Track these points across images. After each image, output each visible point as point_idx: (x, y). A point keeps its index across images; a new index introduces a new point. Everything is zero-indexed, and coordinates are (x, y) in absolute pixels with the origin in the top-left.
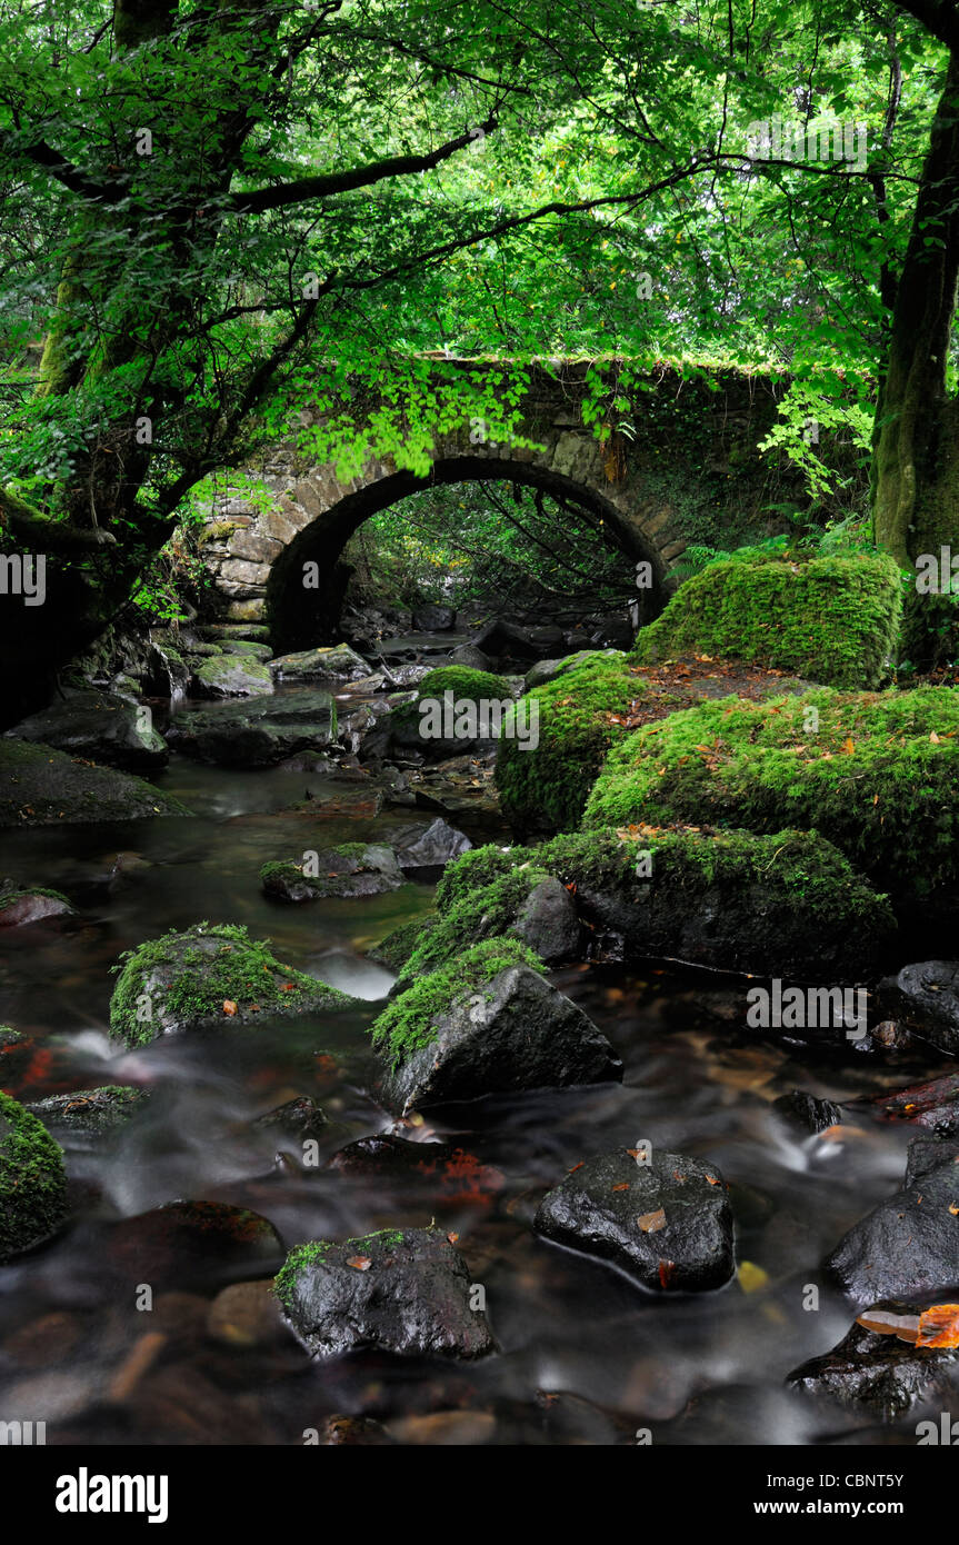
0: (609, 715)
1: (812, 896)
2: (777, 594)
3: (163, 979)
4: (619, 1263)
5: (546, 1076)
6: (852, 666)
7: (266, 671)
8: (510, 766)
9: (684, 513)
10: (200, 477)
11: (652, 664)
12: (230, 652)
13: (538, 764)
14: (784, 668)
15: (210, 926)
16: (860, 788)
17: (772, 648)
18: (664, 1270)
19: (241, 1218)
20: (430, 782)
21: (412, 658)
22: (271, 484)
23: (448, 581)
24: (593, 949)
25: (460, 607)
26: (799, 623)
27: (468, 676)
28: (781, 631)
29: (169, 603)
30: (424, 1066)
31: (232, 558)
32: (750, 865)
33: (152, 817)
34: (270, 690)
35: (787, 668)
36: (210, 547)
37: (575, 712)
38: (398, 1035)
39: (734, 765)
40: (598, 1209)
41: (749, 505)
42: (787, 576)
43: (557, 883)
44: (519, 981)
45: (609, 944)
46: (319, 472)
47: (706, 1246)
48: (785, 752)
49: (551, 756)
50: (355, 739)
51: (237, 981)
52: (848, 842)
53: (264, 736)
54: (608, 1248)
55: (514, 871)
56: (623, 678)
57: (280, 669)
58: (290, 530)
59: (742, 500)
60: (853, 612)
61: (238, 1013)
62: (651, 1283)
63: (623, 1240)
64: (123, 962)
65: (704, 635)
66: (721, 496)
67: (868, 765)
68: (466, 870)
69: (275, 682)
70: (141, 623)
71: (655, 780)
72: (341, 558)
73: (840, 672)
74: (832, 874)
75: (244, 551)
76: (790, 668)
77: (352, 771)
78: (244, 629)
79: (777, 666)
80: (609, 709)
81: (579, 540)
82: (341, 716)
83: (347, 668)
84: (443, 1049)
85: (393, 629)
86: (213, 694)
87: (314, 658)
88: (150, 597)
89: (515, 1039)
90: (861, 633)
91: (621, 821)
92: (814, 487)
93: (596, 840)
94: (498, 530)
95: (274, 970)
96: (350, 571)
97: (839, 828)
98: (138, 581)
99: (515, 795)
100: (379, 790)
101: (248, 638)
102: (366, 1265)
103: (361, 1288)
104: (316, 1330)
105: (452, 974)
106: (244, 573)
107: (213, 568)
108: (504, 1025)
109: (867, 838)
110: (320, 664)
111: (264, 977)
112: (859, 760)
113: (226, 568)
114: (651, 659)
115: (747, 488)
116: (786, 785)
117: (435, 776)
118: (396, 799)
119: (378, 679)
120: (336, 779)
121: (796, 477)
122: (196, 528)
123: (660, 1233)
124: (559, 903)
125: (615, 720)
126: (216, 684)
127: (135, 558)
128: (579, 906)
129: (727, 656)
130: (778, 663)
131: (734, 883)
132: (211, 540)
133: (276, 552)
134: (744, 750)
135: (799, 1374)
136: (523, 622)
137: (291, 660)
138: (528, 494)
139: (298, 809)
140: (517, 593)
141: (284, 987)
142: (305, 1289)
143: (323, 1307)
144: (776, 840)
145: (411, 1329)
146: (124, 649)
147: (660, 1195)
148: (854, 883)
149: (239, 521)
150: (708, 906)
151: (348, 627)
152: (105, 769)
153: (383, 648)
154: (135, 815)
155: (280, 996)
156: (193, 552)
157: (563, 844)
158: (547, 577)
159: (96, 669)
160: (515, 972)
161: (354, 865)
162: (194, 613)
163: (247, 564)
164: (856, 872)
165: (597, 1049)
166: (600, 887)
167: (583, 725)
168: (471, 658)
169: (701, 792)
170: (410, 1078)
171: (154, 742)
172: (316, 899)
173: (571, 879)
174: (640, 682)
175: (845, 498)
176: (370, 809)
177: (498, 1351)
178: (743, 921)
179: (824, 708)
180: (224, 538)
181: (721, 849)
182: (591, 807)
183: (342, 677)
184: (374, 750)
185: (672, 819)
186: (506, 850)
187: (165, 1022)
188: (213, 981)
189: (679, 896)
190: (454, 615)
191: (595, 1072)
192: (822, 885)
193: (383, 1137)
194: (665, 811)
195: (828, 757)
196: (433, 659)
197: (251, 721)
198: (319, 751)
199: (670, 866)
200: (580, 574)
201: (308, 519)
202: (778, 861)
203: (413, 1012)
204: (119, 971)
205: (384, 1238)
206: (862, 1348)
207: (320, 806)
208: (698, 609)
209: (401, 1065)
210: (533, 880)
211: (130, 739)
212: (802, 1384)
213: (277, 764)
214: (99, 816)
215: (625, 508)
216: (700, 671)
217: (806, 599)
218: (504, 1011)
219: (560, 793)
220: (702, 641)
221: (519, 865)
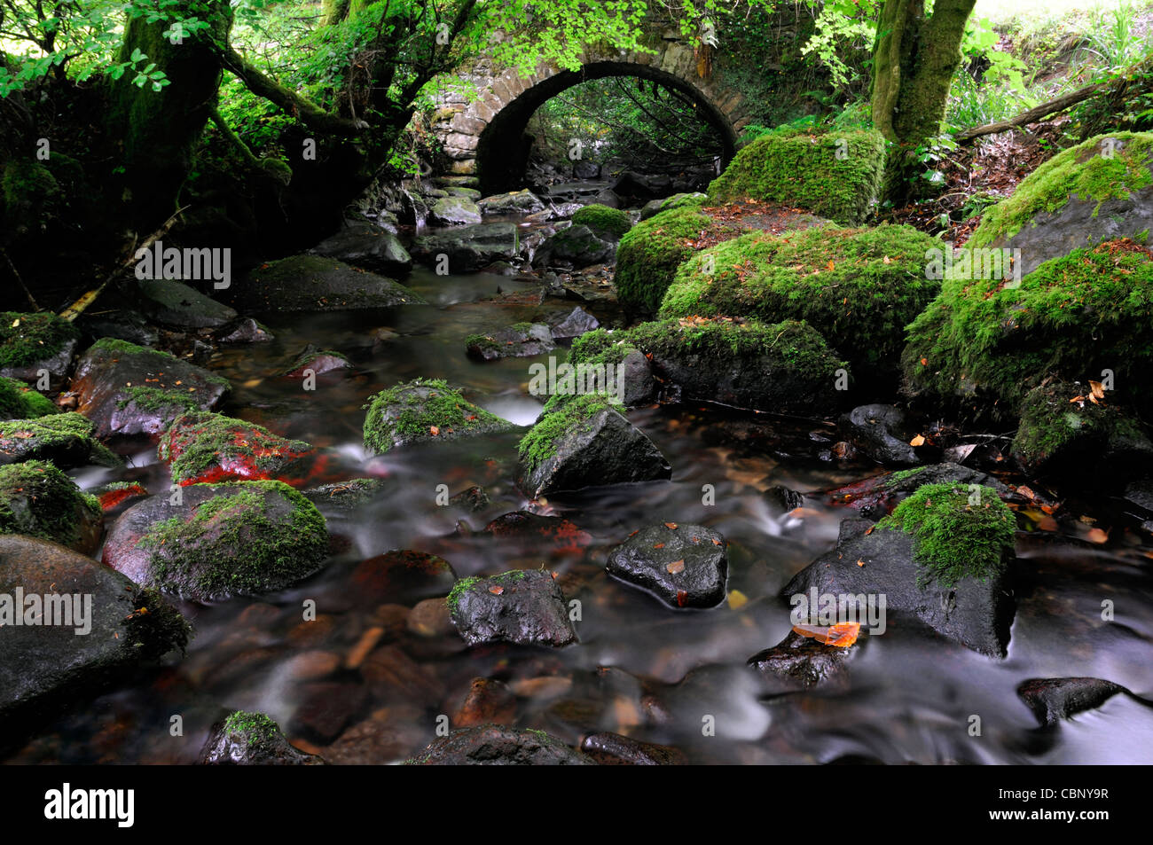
0: (686, 240)
1: (800, 363)
2: (801, 158)
3: (393, 413)
4: (655, 591)
5: (623, 476)
6: (848, 206)
7: (477, 207)
8: (623, 274)
9: (750, 98)
10: (427, 79)
11: (717, 205)
12: (453, 195)
13: (640, 272)
14: (803, 208)
15: (423, 380)
16: (835, 293)
17: (796, 194)
18: (681, 596)
19: (431, 561)
20: (576, 282)
21: (571, 197)
22: (478, 82)
23: (598, 144)
24: (662, 395)
25: (604, 163)
26: (815, 177)
27: (603, 212)
28: (802, 183)
29: (413, 163)
30: (548, 470)
31: (453, 132)
32: (761, 343)
33: (401, 305)
34: (479, 220)
35: (805, 208)
36: (439, 125)
37: (664, 239)
38: (533, 450)
39: (757, 277)
40: (643, 560)
41: (793, 92)
42: (808, 146)
43: (639, 353)
44: (607, 419)
45: (672, 392)
46: (508, 73)
47: (708, 583)
48: (790, 269)
49: (648, 268)
50: (531, 253)
51: (440, 414)
52: (826, 328)
53: (472, 252)
54: (649, 582)
55: (614, 345)
56: (697, 215)
57: (486, 206)
58: (490, 113)
59: (789, 88)
60: (851, 169)
61: (440, 434)
62: (674, 603)
63: (657, 578)
64: (370, 402)
65: (752, 186)
66: (775, 86)
67: (842, 278)
68: (585, 345)
69: (483, 215)
70: (396, 176)
71: (705, 287)
72: (526, 130)
73: (840, 210)
74: (813, 349)
75: (461, 128)
76: (807, 208)
77: (527, 275)
78: (463, 180)
79: (799, 206)
80: (686, 237)
81: (682, 116)
82: (522, 238)
83: (529, 205)
84: (559, 460)
85: (560, 178)
86: (442, 223)
87: (507, 199)
88: (400, 160)
89: (605, 453)
90: (855, 183)
91: (683, 314)
92: (836, 80)
93: (666, 326)
94: (629, 110)
95: (463, 407)
96: (532, 139)
97: (820, 319)
98: (392, 150)
99: (626, 292)
100: (543, 288)
101: (465, 186)
102: (500, 592)
103: (496, 606)
104: (470, 628)
105: (568, 413)
106: (461, 142)
107: (442, 139)
108: (598, 445)
109: (839, 325)
110: (511, 202)
111: (457, 412)
112: (837, 275)
113: (450, 139)
114: (716, 202)
115: (793, 80)
116: (788, 291)
117: (579, 278)
118: (554, 293)
119: (548, 213)
120: (517, 280)
121: (825, 73)
122: (430, 112)
123: (680, 574)
124: (642, 366)
125: (690, 244)
126: (444, 217)
127: (388, 135)
128: (654, 367)
129: (767, 200)
130: (799, 204)
131: (750, 354)
132: (440, 120)
133: (482, 128)
134: (763, 268)
135: (755, 660)
136: (645, 172)
137: (493, 200)
138: (648, 86)
139: (491, 300)
140: (642, 152)
141: (469, 417)
142: (463, 604)
143: (474, 616)
144: (779, 327)
145: (525, 630)
146: (386, 194)
147: (683, 551)
148: (827, 355)
149: (457, 107)
150: (734, 369)
151: (531, 176)
152: (372, 274)
153: (553, 191)
154: (390, 304)
155: (466, 424)
156: (428, 128)
157: (644, 329)
158: (660, 142)
159: (368, 207)
160: (605, 413)
161: (524, 337)
162: (430, 170)
163: (463, 136)
164: (830, 347)
165: (656, 460)
166: (668, 356)
167: (669, 248)
168: (609, 198)
169: (734, 296)
170: (541, 476)
171: (402, 256)
172: (499, 359)
173: (650, 351)
174: (707, 218)
175: (857, 87)
176: (537, 300)
177: (577, 641)
178: (756, 378)
179: (817, 239)
180: (448, 119)
181: (744, 333)
182: (665, 304)
183: (525, 211)
184: (542, 261)
185: (715, 313)
186: (610, 332)
187: (395, 439)
188: (424, 414)
189: (716, 362)
190: (600, 168)
191: (654, 473)
192: (806, 356)
193: (522, 513)
194: (711, 307)
195: (817, 273)
196: (585, 199)
197: (465, 242)
198: (507, 261)
199: (711, 344)
200: (682, 140)
201: (502, 105)
202: (779, 340)
203: (542, 437)
204: (368, 408)
205: (512, 575)
206: (794, 646)
207: (505, 298)
208: (748, 168)
209: (534, 468)
210: (625, 352)
211: (387, 254)
212: (757, 665)
213: (480, 270)
214: (368, 304)
215: (710, 95)
216: (748, 210)
217: (820, 161)
218: (598, 436)
219: (654, 291)
220: (750, 190)
221: (618, 341)
